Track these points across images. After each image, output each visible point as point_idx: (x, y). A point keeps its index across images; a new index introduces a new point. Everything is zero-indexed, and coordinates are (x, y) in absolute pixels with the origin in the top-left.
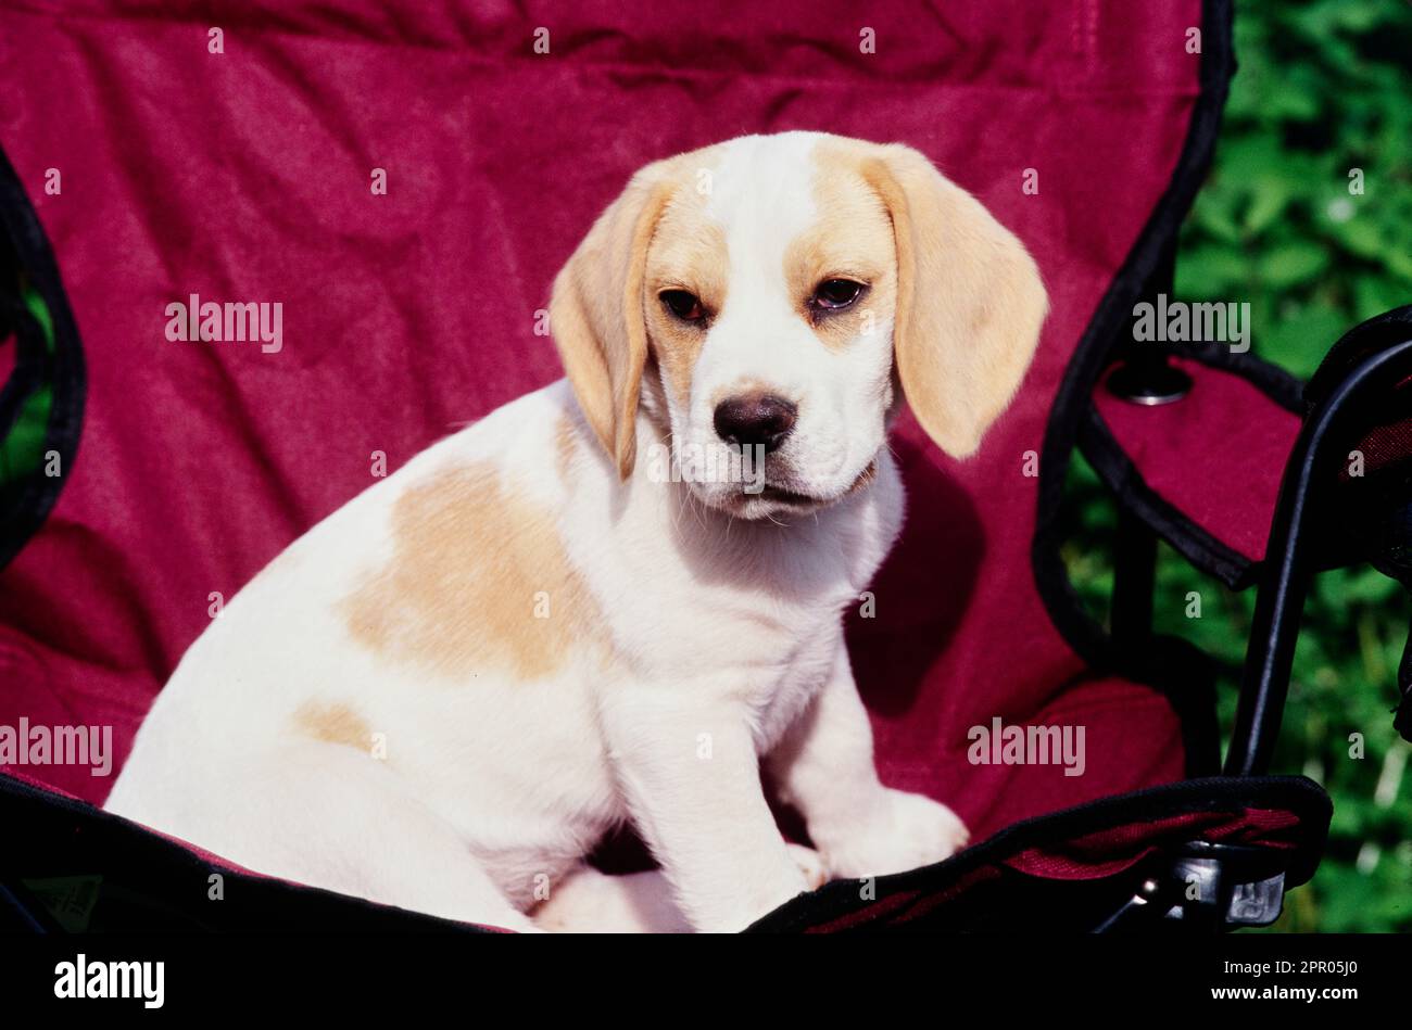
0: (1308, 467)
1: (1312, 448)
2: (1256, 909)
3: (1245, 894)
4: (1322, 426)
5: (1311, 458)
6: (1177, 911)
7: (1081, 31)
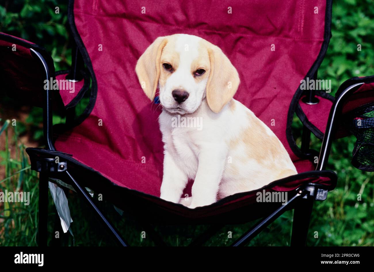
2: (322, 197)
6: (306, 197)
7: (300, 27)
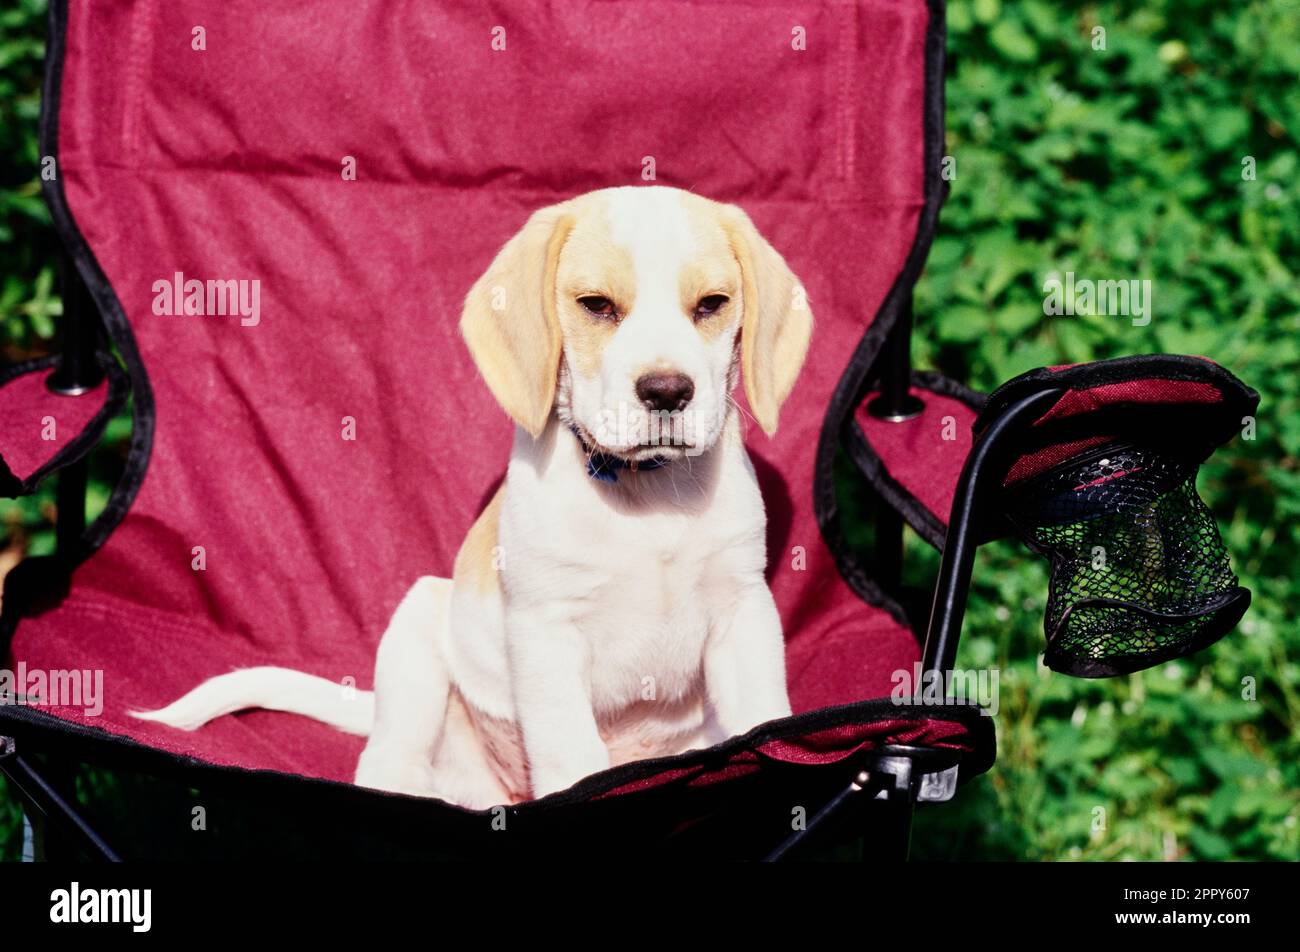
0: (973, 481)
1: (976, 468)
2: (938, 791)
3: (931, 781)
4: (984, 451)
5: (975, 474)
6: (883, 794)
7: (843, 162)
